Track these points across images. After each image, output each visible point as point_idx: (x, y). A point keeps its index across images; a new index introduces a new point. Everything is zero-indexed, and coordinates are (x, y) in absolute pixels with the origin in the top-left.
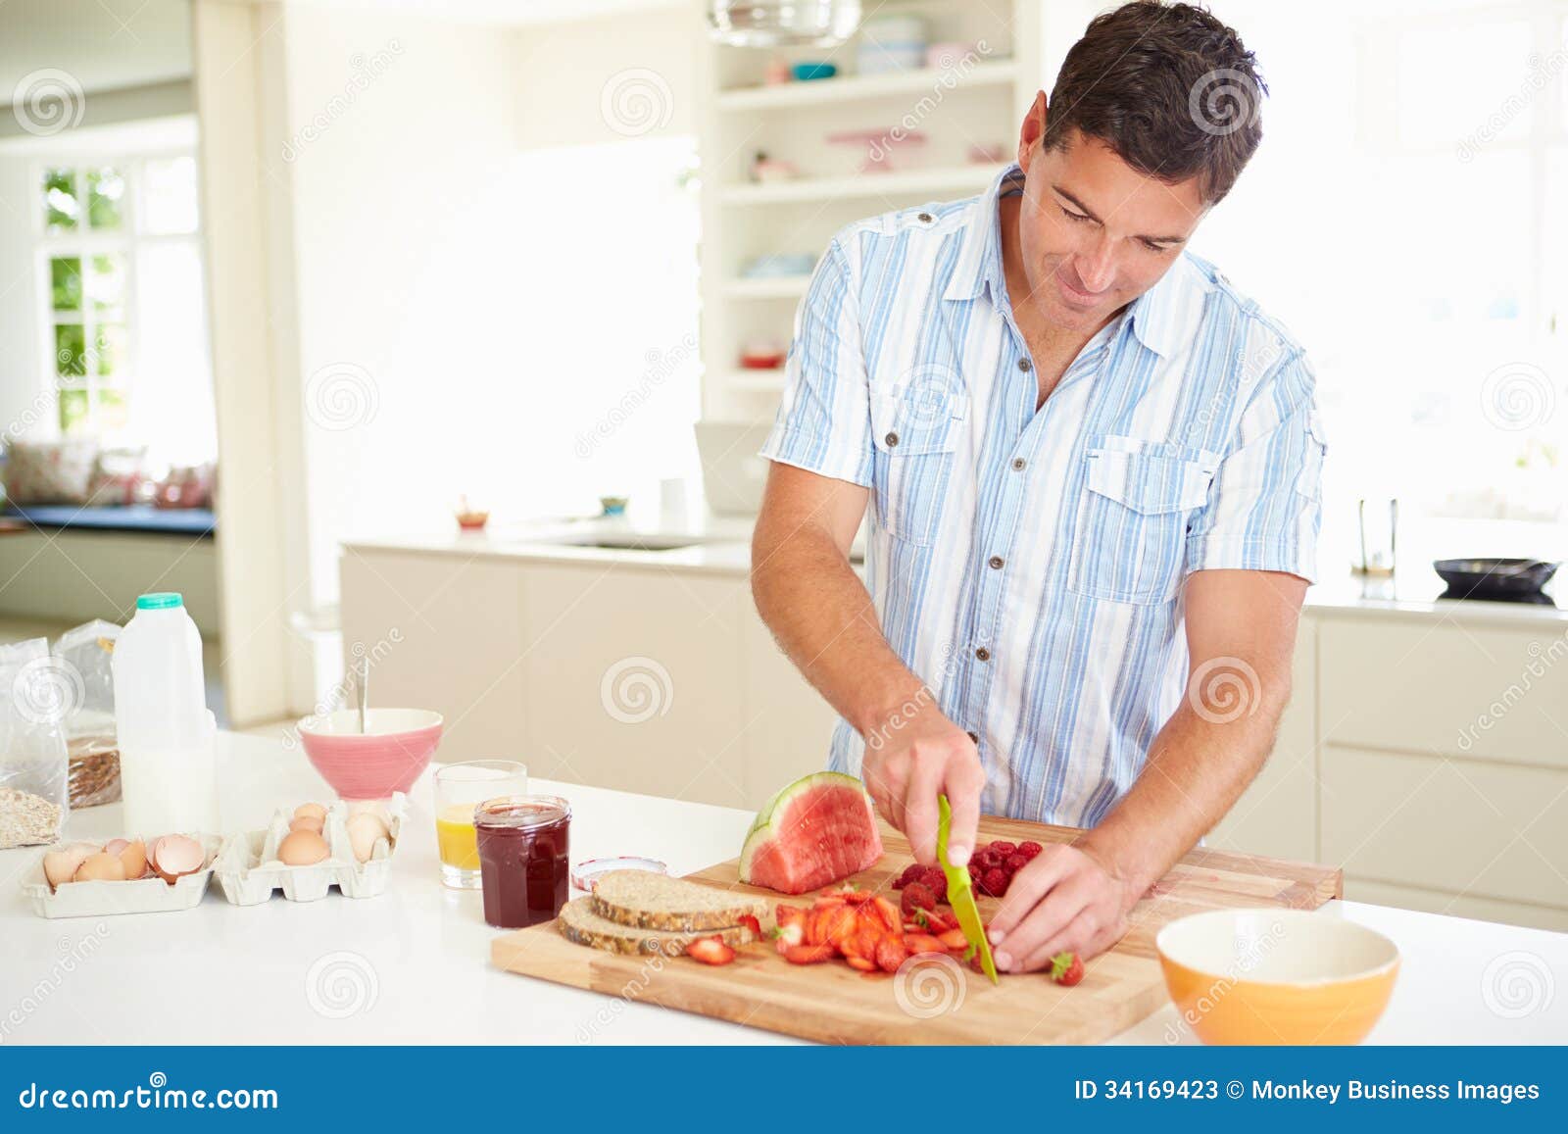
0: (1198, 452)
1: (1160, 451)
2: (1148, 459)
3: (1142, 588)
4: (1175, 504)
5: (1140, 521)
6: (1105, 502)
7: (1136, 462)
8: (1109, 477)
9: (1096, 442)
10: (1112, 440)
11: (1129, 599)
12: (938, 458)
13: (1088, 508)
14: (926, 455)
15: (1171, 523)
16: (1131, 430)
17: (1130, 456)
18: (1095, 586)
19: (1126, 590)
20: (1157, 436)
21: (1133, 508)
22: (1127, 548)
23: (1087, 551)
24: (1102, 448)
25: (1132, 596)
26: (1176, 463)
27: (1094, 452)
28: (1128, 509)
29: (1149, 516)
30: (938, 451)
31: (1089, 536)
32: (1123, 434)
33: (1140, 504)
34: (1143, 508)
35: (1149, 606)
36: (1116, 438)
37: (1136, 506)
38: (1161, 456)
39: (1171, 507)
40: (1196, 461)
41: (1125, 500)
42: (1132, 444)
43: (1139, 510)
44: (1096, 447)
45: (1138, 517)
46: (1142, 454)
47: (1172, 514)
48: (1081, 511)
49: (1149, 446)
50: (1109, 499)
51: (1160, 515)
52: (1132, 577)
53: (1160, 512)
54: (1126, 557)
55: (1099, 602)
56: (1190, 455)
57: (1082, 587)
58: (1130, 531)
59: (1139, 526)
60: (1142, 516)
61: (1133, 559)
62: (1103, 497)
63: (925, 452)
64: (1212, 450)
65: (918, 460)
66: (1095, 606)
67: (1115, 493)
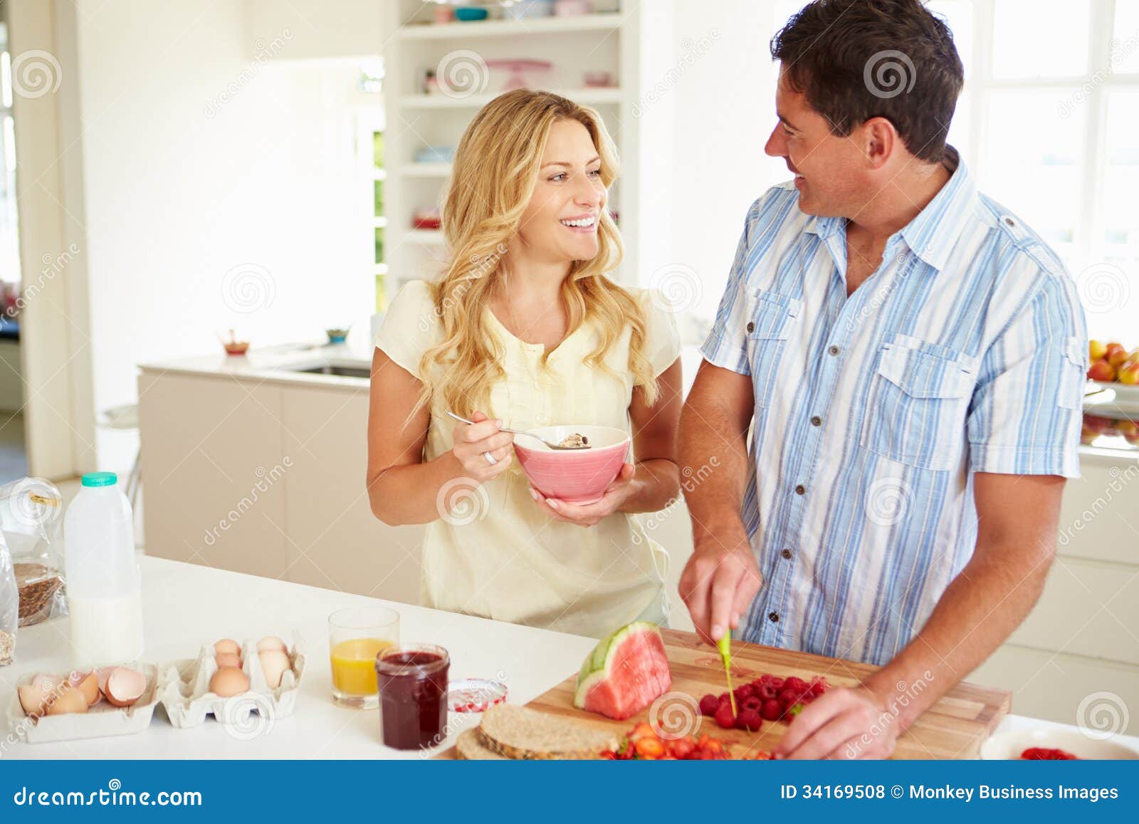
0: (957, 355)
1: (931, 350)
2: (922, 357)
3: (909, 452)
4: (935, 392)
5: (911, 401)
6: (888, 384)
7: (914, 358)
8: (893, 367)
9: (890, 338)
10: (900, 338)
11: (901, 459)
12: (775, 343)
13: (877, 388)
14: (768, 340)
15: (934, 406)
16: (915, 331)
17: (911, 352)
18: (878, 445)
19: (899, 452)
20: (932, 339)
21: (906, 391)
22: (899, 420)
23: (875, 418)
24: (892, 343)
25: (903, 458)
26: (940, 361)
27: (887, 345)
28: (903, 392)
29: (917, 399)
30: (775, 338)
31: (876, 408)
32: (909, 333)
33: (910, 389)
34: (912, 392)
35: (916, 468)
36: (903, 337)
37: (908, 390)
38: (931, 355)
39: (932, 394)
40: (955, 360)
41: (901, 384)
42: (913, 343)
43: (909, 394)
44: (888, 342)
45: (909, 399)
46: (919, 351)
47: (935, 399)
48: (872, 388)
49: (925, 346)
50: (891, 383)
51: (925, 399)
52: (902, 442)
53: (924, 397)
54: (898, 427)
55: (880, 459)
56: (951, 356)
57: (869, 446)
58: (902, 408)
59: (909, 405)
60: (912, 398)
61: (904, 429)
62: (887, 380)
63: (767, 338)
64: (969, 354)
65: (763, 343)
66: (877, 460)
67: (896, 379)
